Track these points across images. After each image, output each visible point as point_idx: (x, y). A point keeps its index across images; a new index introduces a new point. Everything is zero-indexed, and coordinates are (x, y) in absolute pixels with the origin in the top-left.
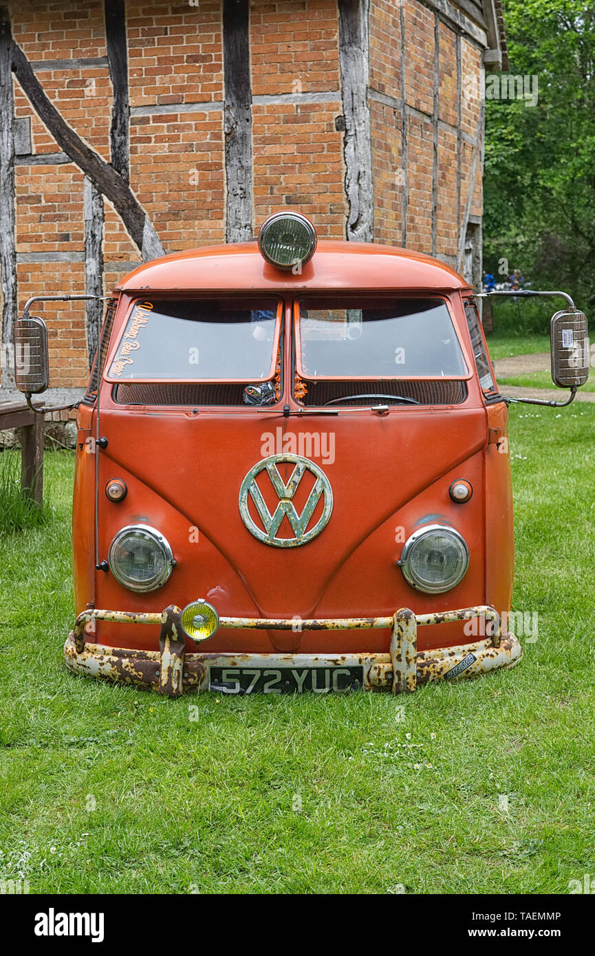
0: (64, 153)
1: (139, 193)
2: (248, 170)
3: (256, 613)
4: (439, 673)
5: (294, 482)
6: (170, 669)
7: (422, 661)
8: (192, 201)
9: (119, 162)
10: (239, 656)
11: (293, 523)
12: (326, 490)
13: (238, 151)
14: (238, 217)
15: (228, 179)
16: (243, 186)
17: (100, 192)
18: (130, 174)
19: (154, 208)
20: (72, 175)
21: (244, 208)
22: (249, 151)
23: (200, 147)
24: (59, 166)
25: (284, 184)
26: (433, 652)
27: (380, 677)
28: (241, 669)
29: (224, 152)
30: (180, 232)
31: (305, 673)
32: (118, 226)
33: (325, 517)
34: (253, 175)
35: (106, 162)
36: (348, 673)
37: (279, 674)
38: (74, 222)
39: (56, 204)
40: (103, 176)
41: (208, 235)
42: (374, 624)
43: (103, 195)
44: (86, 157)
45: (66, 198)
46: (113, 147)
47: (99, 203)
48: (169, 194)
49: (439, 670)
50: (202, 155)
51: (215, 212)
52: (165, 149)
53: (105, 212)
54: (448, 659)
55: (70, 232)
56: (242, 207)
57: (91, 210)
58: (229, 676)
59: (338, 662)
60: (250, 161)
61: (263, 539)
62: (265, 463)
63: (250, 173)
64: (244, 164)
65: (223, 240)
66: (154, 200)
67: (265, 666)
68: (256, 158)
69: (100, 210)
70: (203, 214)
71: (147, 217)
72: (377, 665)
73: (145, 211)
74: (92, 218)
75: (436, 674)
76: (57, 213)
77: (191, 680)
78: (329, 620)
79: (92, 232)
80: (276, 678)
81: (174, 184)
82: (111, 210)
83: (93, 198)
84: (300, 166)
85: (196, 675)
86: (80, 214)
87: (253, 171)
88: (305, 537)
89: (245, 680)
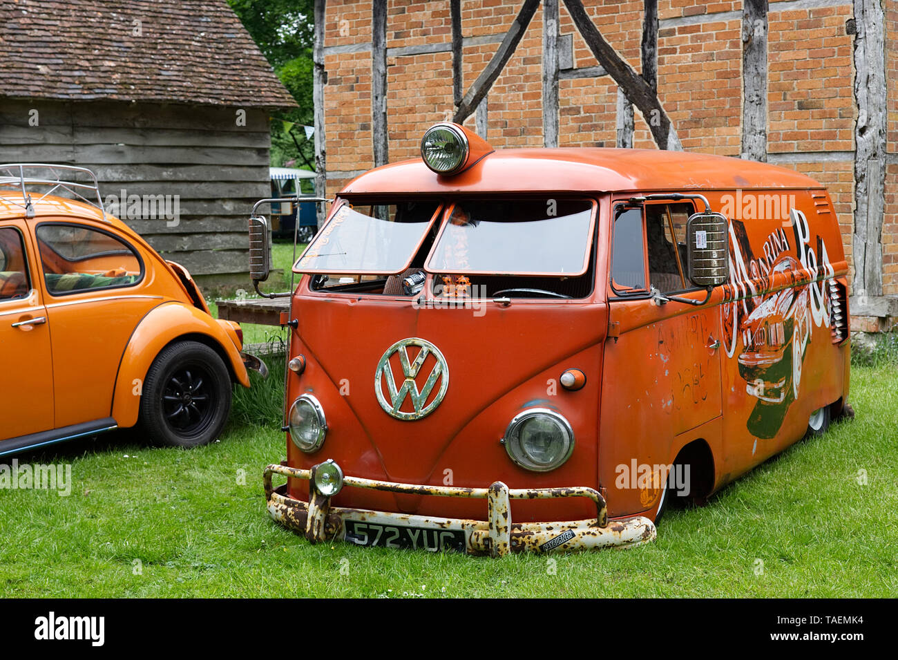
0: (601, 66)
1: (665, 102)
2: (763, 77)
3: (385, 477)
4: (534, 544)
5: (417, 363)
6: (313, 518)
7: (519, 532)
8: (712, 109)
9: (648, 73)
10: (368, 512)
11: (413, 399)
12: (443, 372)
13: (755, 58)
14: (753, 124)
15: (745, 87)
16: (759, 93)
17: (631, 103)
18: (657, 83)
19: (678, 117)
20: (607, 86)
21: (760, 114)
22: (764, 58)
23: (720, 56)
24: (596, 78)
25: (796, 90)
26: (531, 525)
27: (479, 542)
28: (369, 524)
29: (741, 61)
30: (701, 139)
31: (418, 532)
32: (646, 135)
33: (440, 395)
34: (768, 81)
35: (637, 73)
36: (452, 536)
37: (397, 531)
38: (608, 131)
39: (593, 114)
40: (634, 87)
41: (726, 142)
42: (471, 494)
43: (633, 105)
44: (620, 70)
45: (601, 109)
46: (644, 59)
47: (629, 113)
48: (692, 103)
49: (534, 542)
50: (722, 64)
51: (732, 119)
52: (689, 59)
53: (635, 121)
54: (544, 532)
55: (604, 141)
56: (757, 114)
57: (623, 119)
58: (360, 529)
59: (445, 526)
60: (766, 68)
61: (389, 411)
62: (397, 346)
63: (766, 80)
64: (760, 71)
65: (739, 146)
66: (678, 109)
67: (387, 523)
68: (771, 64)
69: (630, 119)
70: (722, 122)
71: (672, 125)
72: (477, 531)
73: (670, 119)
74: (622, 127)
75: (531, 545)
76: (594, 123)
77: (330, 530)
78: (434, 487)
79: (623, 140)
80: (395, 534)
81: (696, 93)
82: (640, 119)
83: (624, 109)
84: (812, 72)
85: (334, 526)
86: (614, 124)
87: (768, 78)
88: (421, 412)
89: (372, 534)
